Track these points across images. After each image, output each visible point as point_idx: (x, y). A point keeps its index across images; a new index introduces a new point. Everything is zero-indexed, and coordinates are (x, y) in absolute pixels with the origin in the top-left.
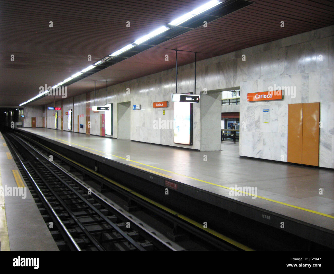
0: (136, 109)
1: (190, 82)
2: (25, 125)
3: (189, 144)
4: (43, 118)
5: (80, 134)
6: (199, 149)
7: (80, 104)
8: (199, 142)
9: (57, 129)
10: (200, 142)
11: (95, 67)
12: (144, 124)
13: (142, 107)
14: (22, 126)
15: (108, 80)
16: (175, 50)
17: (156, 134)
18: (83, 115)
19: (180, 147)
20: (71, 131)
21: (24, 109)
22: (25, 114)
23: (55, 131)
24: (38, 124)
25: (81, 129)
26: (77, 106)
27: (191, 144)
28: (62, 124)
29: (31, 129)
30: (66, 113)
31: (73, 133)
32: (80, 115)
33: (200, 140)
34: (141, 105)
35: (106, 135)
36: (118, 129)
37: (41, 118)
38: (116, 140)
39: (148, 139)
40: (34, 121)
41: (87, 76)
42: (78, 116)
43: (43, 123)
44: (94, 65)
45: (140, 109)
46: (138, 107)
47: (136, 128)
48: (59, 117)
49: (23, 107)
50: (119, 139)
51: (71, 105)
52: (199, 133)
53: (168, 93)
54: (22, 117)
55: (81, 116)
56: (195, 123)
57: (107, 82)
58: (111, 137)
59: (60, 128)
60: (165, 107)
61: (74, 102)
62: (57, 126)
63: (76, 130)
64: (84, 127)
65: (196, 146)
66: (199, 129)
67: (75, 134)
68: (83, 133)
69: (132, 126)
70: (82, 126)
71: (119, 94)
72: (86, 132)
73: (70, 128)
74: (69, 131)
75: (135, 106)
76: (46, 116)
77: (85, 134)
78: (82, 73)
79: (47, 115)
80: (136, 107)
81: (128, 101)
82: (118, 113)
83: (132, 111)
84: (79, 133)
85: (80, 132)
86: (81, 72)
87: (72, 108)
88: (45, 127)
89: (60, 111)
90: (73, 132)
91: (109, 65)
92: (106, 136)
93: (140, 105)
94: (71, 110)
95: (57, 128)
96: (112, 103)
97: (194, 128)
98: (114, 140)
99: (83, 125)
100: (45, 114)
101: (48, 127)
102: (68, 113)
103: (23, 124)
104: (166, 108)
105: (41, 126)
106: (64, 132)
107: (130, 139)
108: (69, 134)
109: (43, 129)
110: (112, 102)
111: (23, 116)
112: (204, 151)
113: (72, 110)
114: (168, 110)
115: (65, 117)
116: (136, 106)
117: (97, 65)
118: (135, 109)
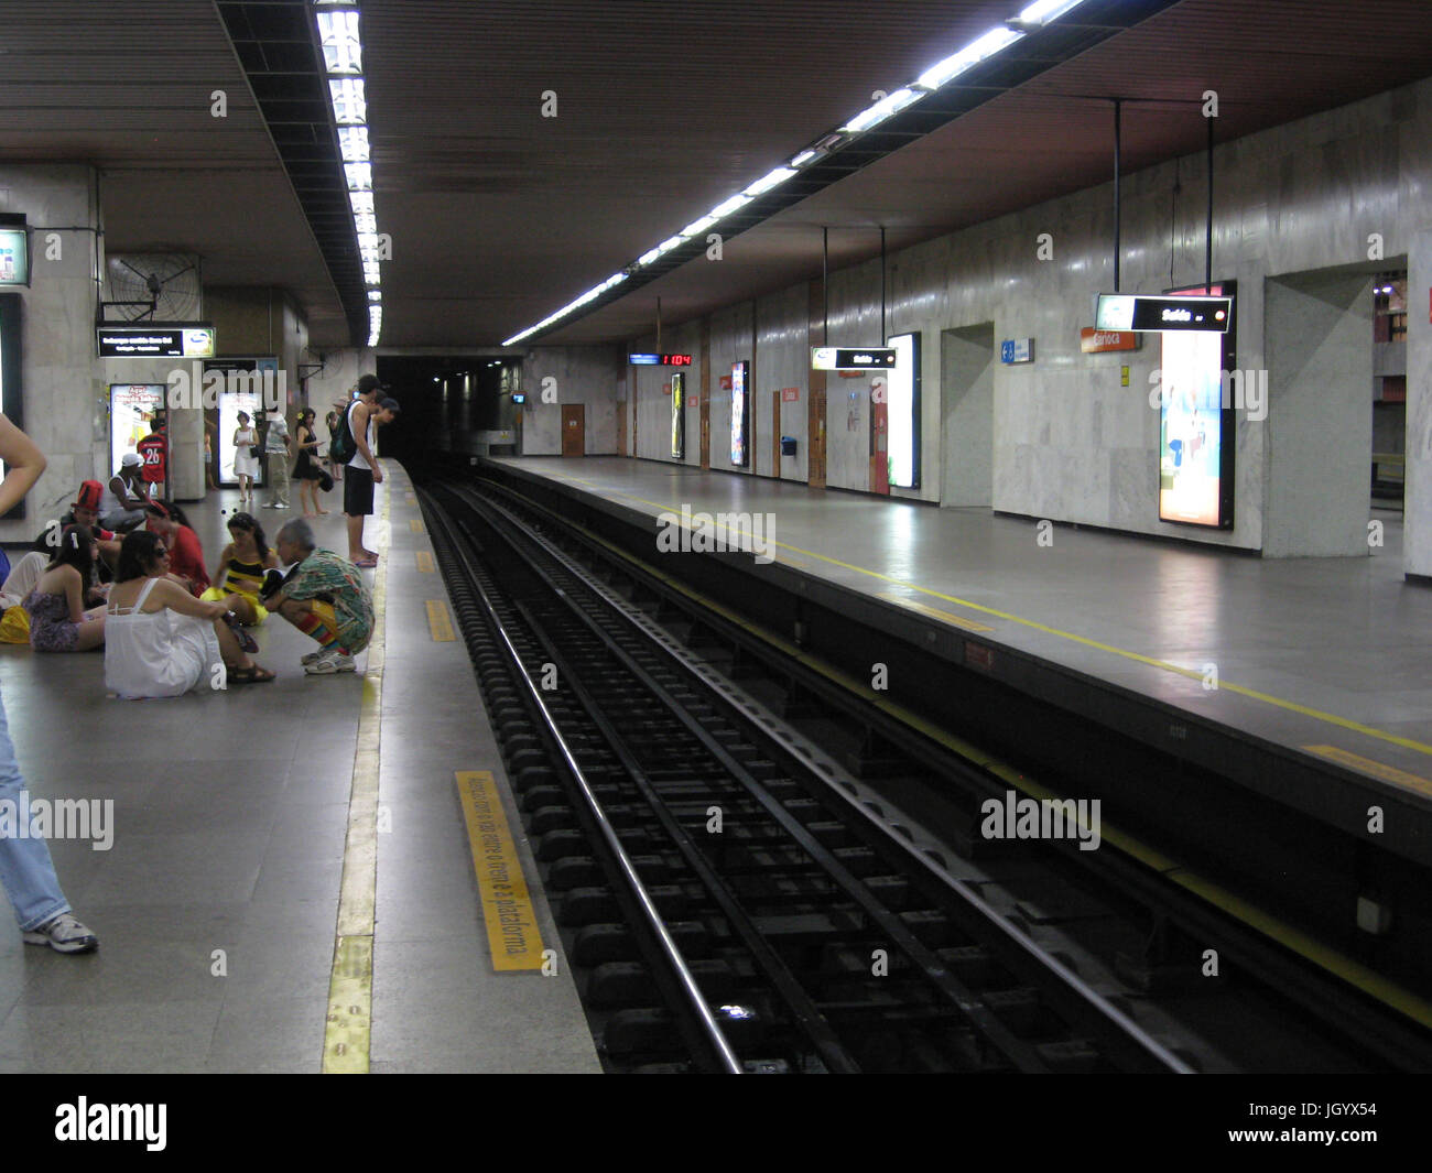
0: (1016, 360)
1: (1224, 234)
2: (530, 444)
3: (1217, 524)
4: (620, 408)
5: (786, 487)
6: (1258, 548)
7: (783, 335)
8: (1258, 513)
9: (680, 464)
10: (1263, 513)
11: (794, 172)
12: (1047, 431)
13: (1038, 349)
14: (514, 450)
15: (888, 222)
16: (1112, 99)
17: (1096, 477)
18: (796, 391)
19: (1184, 540)
20: (745, 472)
21: (526, 362)
22: (531, 391)
23: (673, 470)
24: (597, 435)
25: (786, 460)
26: (768, 345)
27: (1227, 523)
28: (705, 435)
29: (556, 462)
30: (722, 379)
31: (751, 480)
32: (784, 391)
33: (1264, 505)
34: (1038, 338)
35: (892, 489)
36: (943, 459)
37: (612, 408)
38: (933, 512)
39: (1061, 504)
40: (573, 424)
41: (779, 210)
42: (777, 395)
43: (619, 430)
44: (788, 165)
45: (1032, 360)
46: (1022, 349)
47: (1016, 450)
48: (693, 402)
49: (520, 352)
50: (950, 509)
51: (745, 342)
52: (1258, 470)
53: (1140, 283)
54: (514, 402)
55: (787, 398)
56: (1242, 424)
57: (883, 229)
58: (914, 495)
59: (693, 458)
60: (1130, 350)
61: (756, 325)
62: (682, 447)
63: (764, 466)
64: (799, 448)
65: (1248, 533)
66: (1258, 454)
67: (762, 484)
68: (797, 479)
69: (999, 443)
70: (791, 448)
71: (946, 287)
72: (810, 476)
73: (737, 459)
74: (735, 469)
75: (1009, 345)
76: (631, 393)
77: (805, 484)
78: (750, 200)
79: (639, 392)
80: (1017, 352)
81: (983, 321)
82: (943, 378)
83: (999, 367)
84: (778, 479)
85: (782, 477)
86: (744, 192)
87: (749, 357)
88: (630, 452)
89: (694, 372)
90: (754, 476)
91: (858, 165)
92: (894, 492)
93: (1032, 342)
94: (741, 366)
95: (683, 457)
96: (917, 330)
97: (1241, 448)
98: (925, 509)
99: (798, 440)
100: (626, 386)
101: (643, 452)
102: (729, 379)
103: (519, 438)
104: (1133, 355)
105: (610, 448)
106: (714, 477)
107: (991, 507)
108: (736, 484)
109: (614, 461)
110: (919, 327)
111: (520, 399)
112: (1282, 553)
113: (746, 368)
114: (1141, 362)
115: (716, 399)
116: (1016, 344)
117: (802, 163)
118: (1009, 361)
